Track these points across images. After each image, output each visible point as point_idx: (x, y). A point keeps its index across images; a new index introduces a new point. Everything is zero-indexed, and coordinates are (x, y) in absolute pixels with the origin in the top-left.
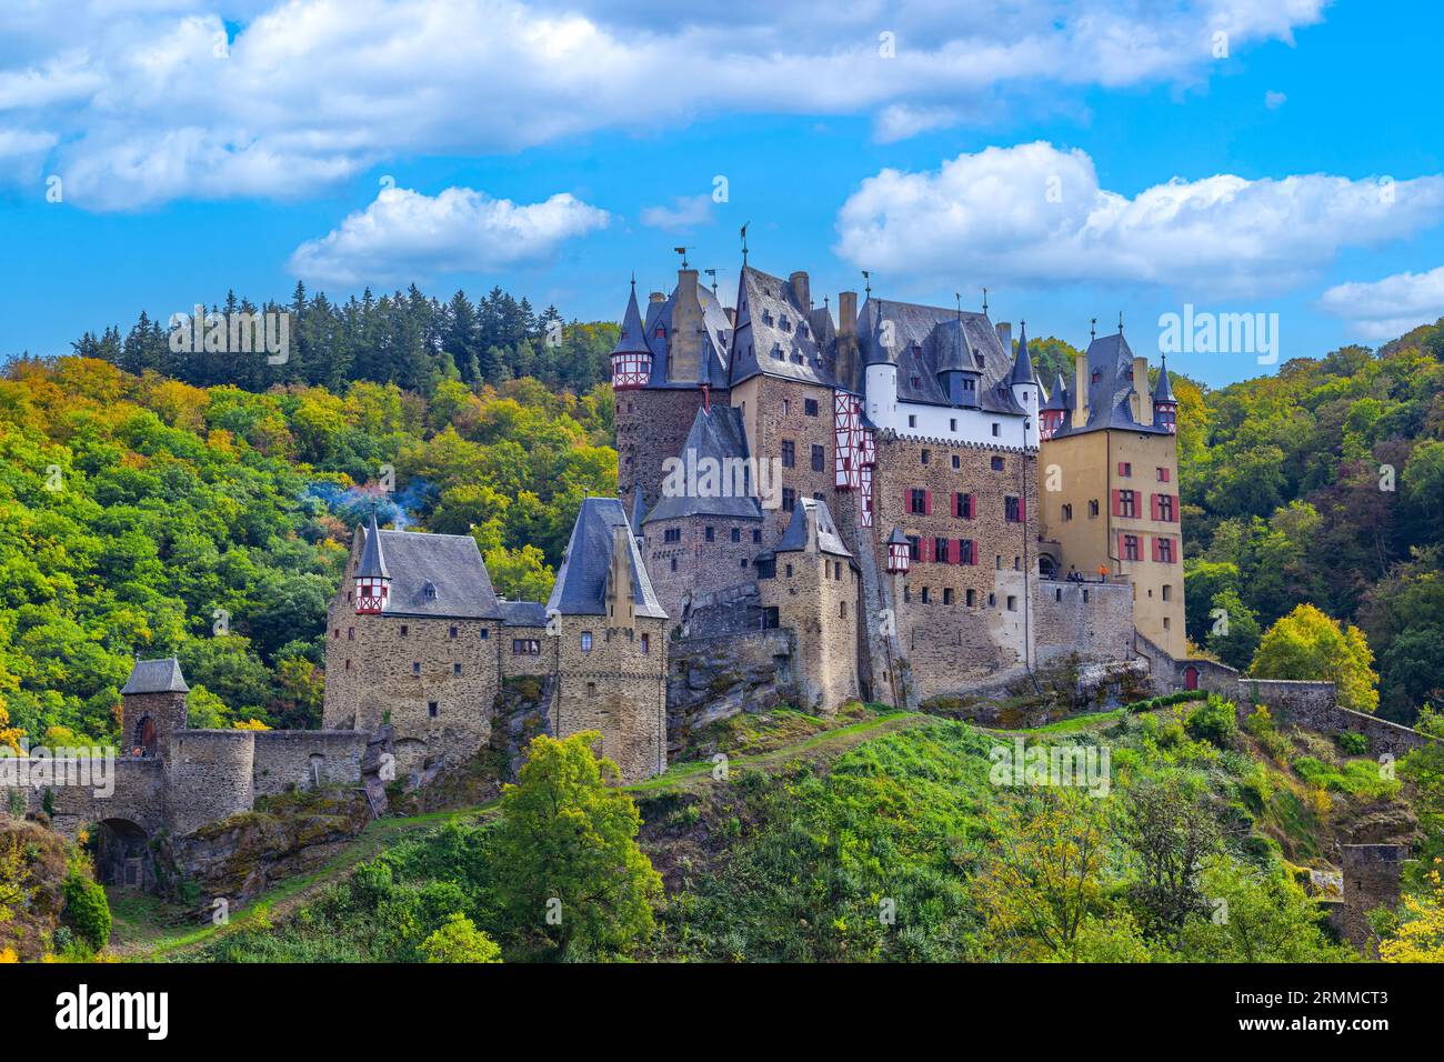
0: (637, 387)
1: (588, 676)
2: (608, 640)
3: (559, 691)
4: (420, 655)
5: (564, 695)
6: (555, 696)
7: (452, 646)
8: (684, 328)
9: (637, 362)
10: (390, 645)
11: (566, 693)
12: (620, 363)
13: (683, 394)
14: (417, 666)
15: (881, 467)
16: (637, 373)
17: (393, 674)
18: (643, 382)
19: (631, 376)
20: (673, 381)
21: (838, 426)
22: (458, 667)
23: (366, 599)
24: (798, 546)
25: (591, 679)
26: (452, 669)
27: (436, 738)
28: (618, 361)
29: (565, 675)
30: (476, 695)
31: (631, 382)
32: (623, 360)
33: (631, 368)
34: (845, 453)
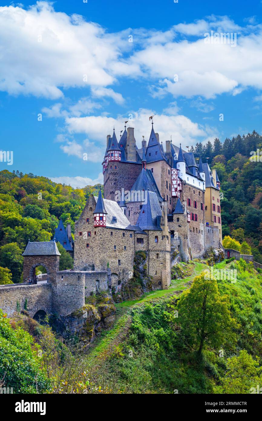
0: (118, 161)
1: (157, 251)
2: (163, 239)
3: (149, 256)
4: (116, 243)
5: (150, 258)
6: (148, 258)
7: (124, 240)
8: (130, 145)
9: (118, 153)
10: (108, 238)
11: (151, 257)
12: (113, 153)
13: (131, 165)
14: (115, 246)
15: (183, 191)
16: (118, 157)
17: (109, 249)
18: (120, 160)
19: (116, 157)
20: (128, 161)
21: (172, 178)
22: (125, 247)
23: (101, 221)
24: (181, 212)
25: (158, 252)
26: (124, 248)
27: (121, 273)
28: (112, 152)
29: (151, 251)
30: (130, 257)
31: (116, 159)
32: (114, 152)
33: (116, 155)
34: (176, 186)
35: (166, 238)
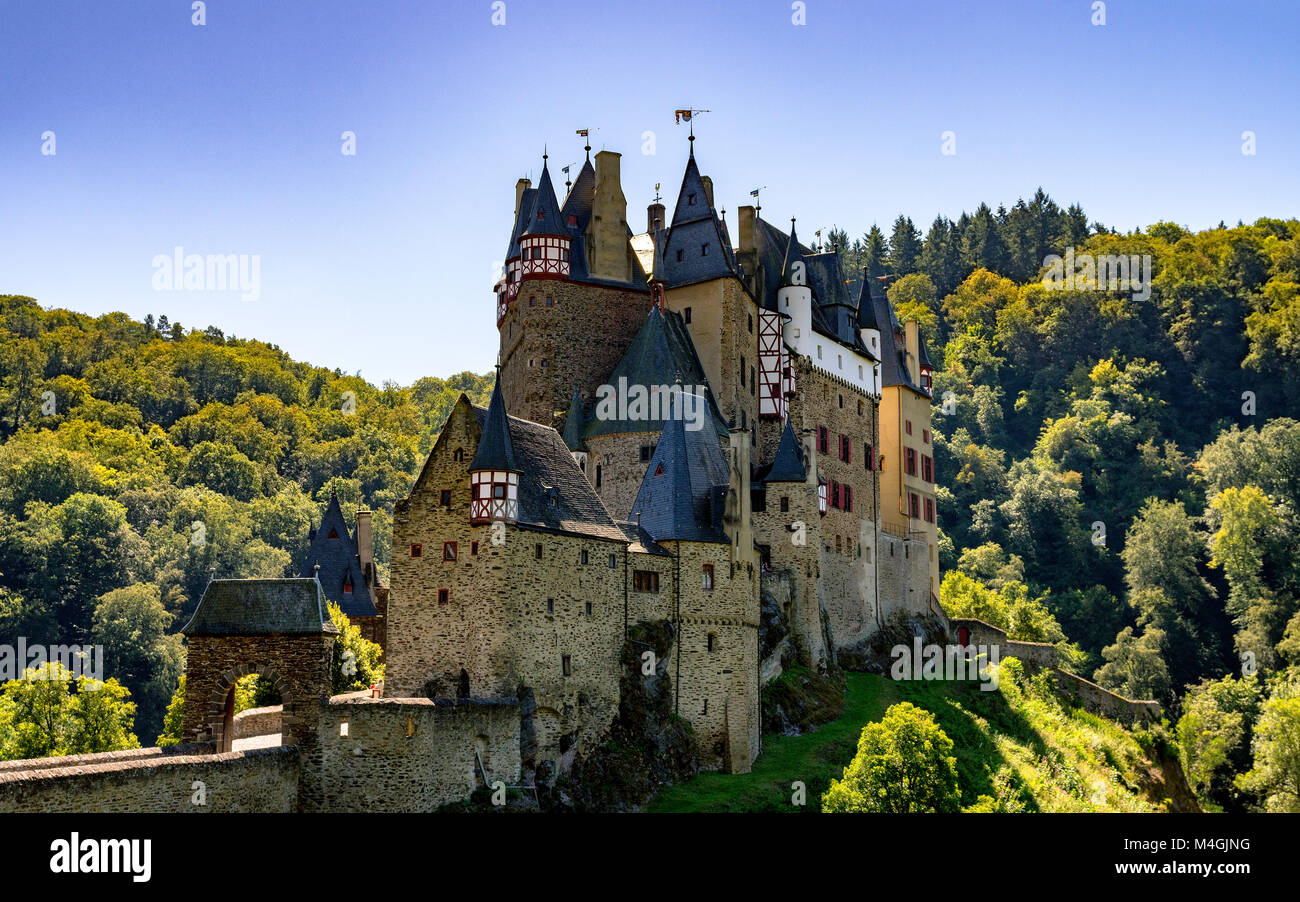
0: (559, 276)
1: (710, 623)
2: (732, 576)
3: (679, 642)
4: (553, 588)
5: (683, 648)
6: (674, 649)
7: (584, 576)
8: (606, 217)
9: (560, 247)
10: (525, 570)
11: (686, 646)
12: (539, 247)
13: (605, 291)
14: (551, 601)
15: (803, 397)
16: (559, 261)
17: (527, 613)
18: (565, 272)
19: (553, 263)
20: (596, 276)
21: (762, 348)
22: (589, 605)
23: (499, 502)
24: (798, 476)
25: (713, 628)
26: (584, 609)
27: (571, 707)
28: (535, 243)
29: (685, 621)
30: (605, 646)
31: (552, 270)
32: (542, 242)
33: (553, 254)
34: (774, 378)
35: (746, 574)
